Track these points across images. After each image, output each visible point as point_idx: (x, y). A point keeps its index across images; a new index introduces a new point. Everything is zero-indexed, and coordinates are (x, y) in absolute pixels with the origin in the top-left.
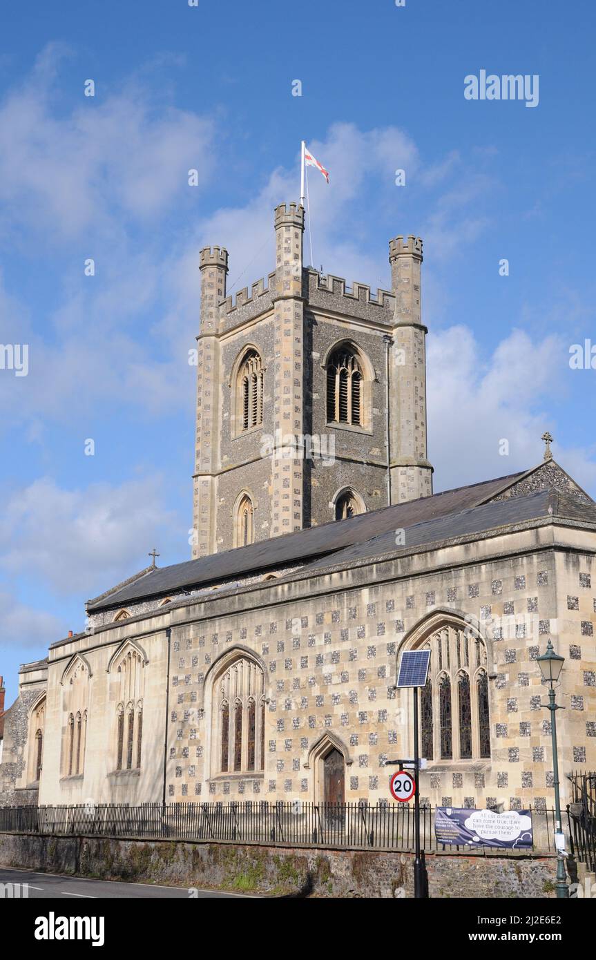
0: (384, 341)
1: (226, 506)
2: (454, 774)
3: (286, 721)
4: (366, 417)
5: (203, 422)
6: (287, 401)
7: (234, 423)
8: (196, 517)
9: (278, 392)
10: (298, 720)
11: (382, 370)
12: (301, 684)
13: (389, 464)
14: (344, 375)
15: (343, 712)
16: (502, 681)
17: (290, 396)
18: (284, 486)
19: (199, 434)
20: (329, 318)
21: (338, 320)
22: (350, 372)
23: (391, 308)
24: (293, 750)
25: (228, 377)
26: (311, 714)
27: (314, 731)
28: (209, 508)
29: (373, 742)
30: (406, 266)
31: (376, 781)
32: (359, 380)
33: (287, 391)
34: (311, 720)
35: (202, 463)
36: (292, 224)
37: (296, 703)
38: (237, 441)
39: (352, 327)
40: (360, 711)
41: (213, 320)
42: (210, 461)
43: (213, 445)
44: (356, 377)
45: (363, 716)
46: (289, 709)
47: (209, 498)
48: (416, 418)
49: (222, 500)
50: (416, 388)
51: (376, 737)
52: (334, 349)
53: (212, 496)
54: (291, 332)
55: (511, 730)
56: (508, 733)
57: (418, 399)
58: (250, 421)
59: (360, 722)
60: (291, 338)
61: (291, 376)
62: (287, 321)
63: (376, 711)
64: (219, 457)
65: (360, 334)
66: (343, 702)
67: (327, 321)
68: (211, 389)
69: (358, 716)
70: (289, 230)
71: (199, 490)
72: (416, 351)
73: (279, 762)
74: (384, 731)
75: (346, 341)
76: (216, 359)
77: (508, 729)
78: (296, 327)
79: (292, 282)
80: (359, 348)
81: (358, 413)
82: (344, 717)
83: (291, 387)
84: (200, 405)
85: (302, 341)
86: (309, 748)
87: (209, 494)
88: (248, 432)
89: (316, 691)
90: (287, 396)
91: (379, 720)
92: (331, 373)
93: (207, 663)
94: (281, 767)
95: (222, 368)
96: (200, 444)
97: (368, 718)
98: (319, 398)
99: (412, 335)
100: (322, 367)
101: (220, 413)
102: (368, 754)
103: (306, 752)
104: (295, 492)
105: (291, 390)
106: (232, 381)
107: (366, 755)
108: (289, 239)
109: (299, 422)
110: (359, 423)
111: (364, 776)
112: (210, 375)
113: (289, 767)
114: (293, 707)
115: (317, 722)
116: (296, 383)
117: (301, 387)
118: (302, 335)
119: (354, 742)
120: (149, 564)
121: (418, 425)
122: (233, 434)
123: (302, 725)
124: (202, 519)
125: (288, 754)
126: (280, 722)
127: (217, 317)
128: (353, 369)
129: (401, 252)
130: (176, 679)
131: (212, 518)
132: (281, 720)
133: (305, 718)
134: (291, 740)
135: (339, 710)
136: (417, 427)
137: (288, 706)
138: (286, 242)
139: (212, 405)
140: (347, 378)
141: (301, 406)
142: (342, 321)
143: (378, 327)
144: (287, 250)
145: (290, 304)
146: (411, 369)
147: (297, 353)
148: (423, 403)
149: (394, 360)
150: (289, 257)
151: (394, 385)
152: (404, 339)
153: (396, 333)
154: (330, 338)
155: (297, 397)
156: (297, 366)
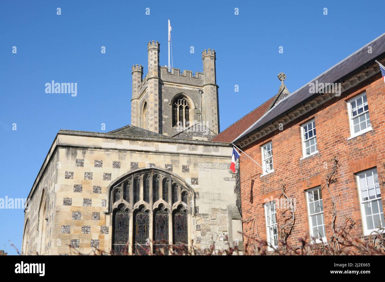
0: (199, 92)
6: (152, 120)
9: (149, 116)
11: (198, 104)
14: (181, 107)
16: (48, 222)
17: (153, 117)
20: (173, 85)
21: (177, 85)
22: (184, 106)
23: (202, 79)
25: (140, 114)
30: (208, 61)
32: (189, 109)
36: (153, 49)
39: (184, 88)
41: (136, 93)
44: (187, 108)
48: (213, 122)
50: (212, 110)
52: (174, 98)
54: (153, 92)
57: (214, 114)
60: (153, 94)
61: (153, 109)
62: (151, 88)
65: (188, 90)
67: (172, 86)
68: (135, 120)
70: (152, 52)
72: (212, 95)
75: (180, 94)
78: (155, 89)
79: (153, 72)
80: (187, 96)
83: (153, 113)
85: (158, 95)
90: (151, 118)
92: (174, 107)
95: (139, 111)
98: (168, 117)
99: (210, 89)
100: (169, 105)
105: (153, 115)
106: (141, 116)
108: (152, 55)
109: (157, 127)
112: (135, 114)
116: (155, 112)
117: (158, 113)
118: (158, 92)
127: (138, 92)
128: (185, 105)
129: (206, 56)
136: (213, 126)
138: (151, 56)
140: (183, 109)
141: (158, 121)
142: (179, 86)
143: (196, 87)
144: (152, 60)
145: (153, 81)
146: (210, 102)
147: (155, 100)
148: (216, 116)
149: (204, 100)
150: (152, 62)
151: (204, 110)
152: (207, 91)
153: (204, 89)
154: (173, 93)
155: (156, 117)
156: (155, 105)
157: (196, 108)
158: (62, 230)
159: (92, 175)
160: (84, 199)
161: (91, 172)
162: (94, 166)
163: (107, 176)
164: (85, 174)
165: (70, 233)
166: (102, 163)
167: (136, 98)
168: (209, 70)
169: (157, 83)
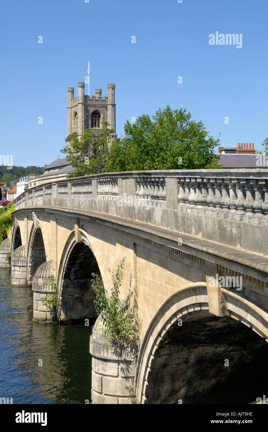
4: (101, 126)
6: (80, 125)
7: (74, 127)
11: (105, 115)
17: (81, 124)
20: (91, 105)
23: (107, 101)
25: (73, 117)
30: (110, 90)
32: (99, 118)
33: (80, 123)
41: (70, 104)
52: (93, 112)
60: (81, 112)
62: (80, 108)
65: (99, 107)
70: (81, 88)
72: (112, 110)
75: (95, 110)
76: (71, 113)
78: (82, 109)
79: (81, 99)
80: (100, 112)
81: (99, 125)
85: (84, 112)
92: (92, 117)
95: (72, 115)
98: (89, 123)
100: (90, 116)
108: (81, 90)
109: (83, 130)
110: (99, 127)
112: (70, 116)
116: (82, 121)
117: (84, 122)
120: (58, 158)
127: (71, 103)
140: (96, 118)
141: (84, 126)
142: (94, 106)
143: (104, 105)
144: (80, 92)
145: (81, 104)
146: (111, 114)
147: (82, 115)
148: (114, 121)
149: (108, 112)
150: (80, 94)
151: (108, 117)
152: (110, 107)
153: (108, 106)
154: (91, 110)
155: (82, 124)
156: (82, 118)
157: (103, 118)
167: (70, 107)
168: (111, 95)
169: (83, 106)
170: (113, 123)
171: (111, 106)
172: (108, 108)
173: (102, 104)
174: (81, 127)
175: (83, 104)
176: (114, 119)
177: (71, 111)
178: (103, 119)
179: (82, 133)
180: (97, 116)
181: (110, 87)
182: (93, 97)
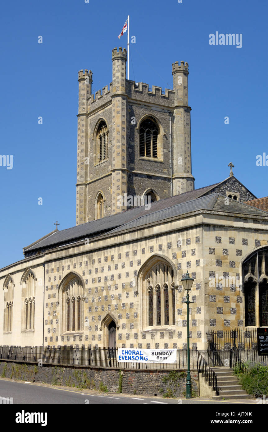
0: (169, 115)
1: (92, 200)
2: (160, 332)
3: (92, 308)
4: (160, 153)
5: (80, 158)
6: (118, 147)
7: (95, 158)
8: (78, 205)
9: (114, 142)
10: (97, 307)
11: (168, 129)
12: (98, 290)
13: (172, 177)
14: (149, 133)
15: (116, 304)
16: (181, 289)
17: (120, 144)
18: (117, 189)
19: (79, 164)
21: (145, 105)
23: (173, 99)
24: (95, 321)
25: (92, 135)
26: (102, 304)
27: (104, 313)
28: (84, 200)
29: (128, 318)
30: (180, 76)
31: (129, 336)
32: (157, 135)
33: (118, 142)
34: (103, 307)
35: (80, 177)
36: (120, 58)
37: (96, 299)
38: (97, 167)
39: (152, 108)
40: (122, 303)
41: (85, 106)
42: (84, 177)
43: (85, 169)
44: (155, 133)
45: (124, 305)
46: (93, 302)
47: (83, 196)
48: (185, 153)
49: (90, 196)
50: (185, 138)
51: (129, 315)
52: (143, 119)
53: (85, 195)
54: (120, 112)
55: (184, 312)
56: (183, 313)
57: (186, 144)
58: (103, 157)
59: (122, 308)
60: (120, 115)
61: (120, 135)
62: (118, 107)
63: (129, 303)
64: (88, 175)
66: (116, 299)
67: (139, 106)
68: (84, 141)
69: (122, 305)
70: (119, 61)
71: (79, 192)
72: (185, 120)
73: (90, 327)
74: (132, 312)
75: (149, 116)
76: (87, 126)
77: (183, 311)
78: (123, 109)
79: (120, 87)
81: (157, 152)
82: (116, 306)
83: (120, 140)
84: (79, 149)
85: (126, 117)
86: (102, 320)
87: (84, 194)
88: (102, 162)
89: (104, 293)
90: (118, 144)
91: (130, 307)
92: (142, 132)
93: (60, 280)
94: (90, 329)
95: (89, 131)
96: (79, 168)
97: (126, 306)
98: (135, 144)
100: (137, 129)
101: (89, 153)
102: (126, 323)
103: (100, 322)
104: (123, 192)
105: (120, 142)
106: (94, 137)
107: (125, 324)
108: (119, 65)
109: (125, 157)
110: (157, 156)
111: (124, 334)
112: (84, 134)
113: (94, 329)
114: (95, 301)
115: (105, 308)
116: (123, 138)
117: (126, 140)
118: (126, 114)
119: (120, 318)
121: (186, 156)
122: (94, 163)
123: (99, 310)
124: (81, 206)
125: (93, 323)
126: (90, 308)
127: (87, 105)
129: (177, 70)
130: (47, 287)
131: (85, 205)
132: (90, 307)
133: (100, 306)
134: (94, 317)
135: (114, 302)
136: (186, 158)
137: (93, 301)
138: (117, 67)
139: (84, 149)
140: (150, 134)
141: (125, 149)
142: (147, 106)
143: (166, 108)
144: (118, 71)
145: (120, 98)
146: (182, 128)
147: (123, 122)
148: (189, 146)
149: (174, 124)
150: (118, 74)
151: (175, 137)
152: (179, 114)
153: (175, 111)
154: (141, 114)
155: (123, 145)
156: (123, 129)
157: (165, 135)
158: (210, 299)
159: (228, 251)
160: (224, 272)
161: (227, 248)
162: (229, 243)
163: (238, 253)
164: (223, 251)
165: (215, 302)
166: (234, 241)
167: (85, 113)
168: (182, 87)
169: (125, 102)
170: (186, 150)
171: (182, 110)
172: (174, 115)
173: (163, 104)
174: (120, 150)
175: (123, 99)
176: (188, 140)
177: (87, 122)
178: (165, 138)
179: (123, 165)
180: (152, 131)
181: (179, 69)
182: (143, 86)
